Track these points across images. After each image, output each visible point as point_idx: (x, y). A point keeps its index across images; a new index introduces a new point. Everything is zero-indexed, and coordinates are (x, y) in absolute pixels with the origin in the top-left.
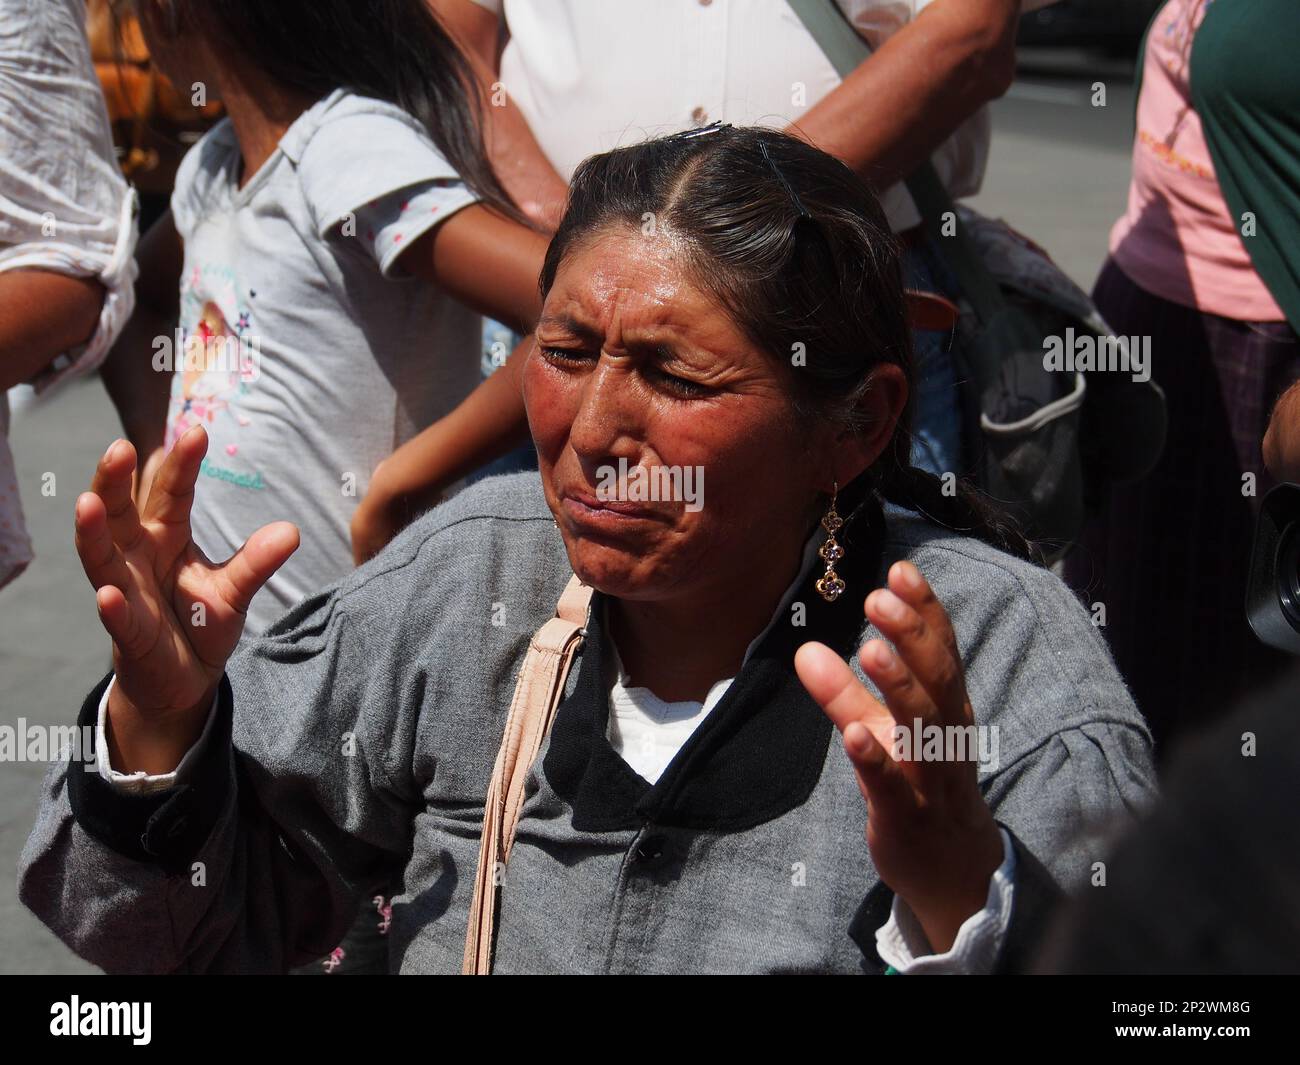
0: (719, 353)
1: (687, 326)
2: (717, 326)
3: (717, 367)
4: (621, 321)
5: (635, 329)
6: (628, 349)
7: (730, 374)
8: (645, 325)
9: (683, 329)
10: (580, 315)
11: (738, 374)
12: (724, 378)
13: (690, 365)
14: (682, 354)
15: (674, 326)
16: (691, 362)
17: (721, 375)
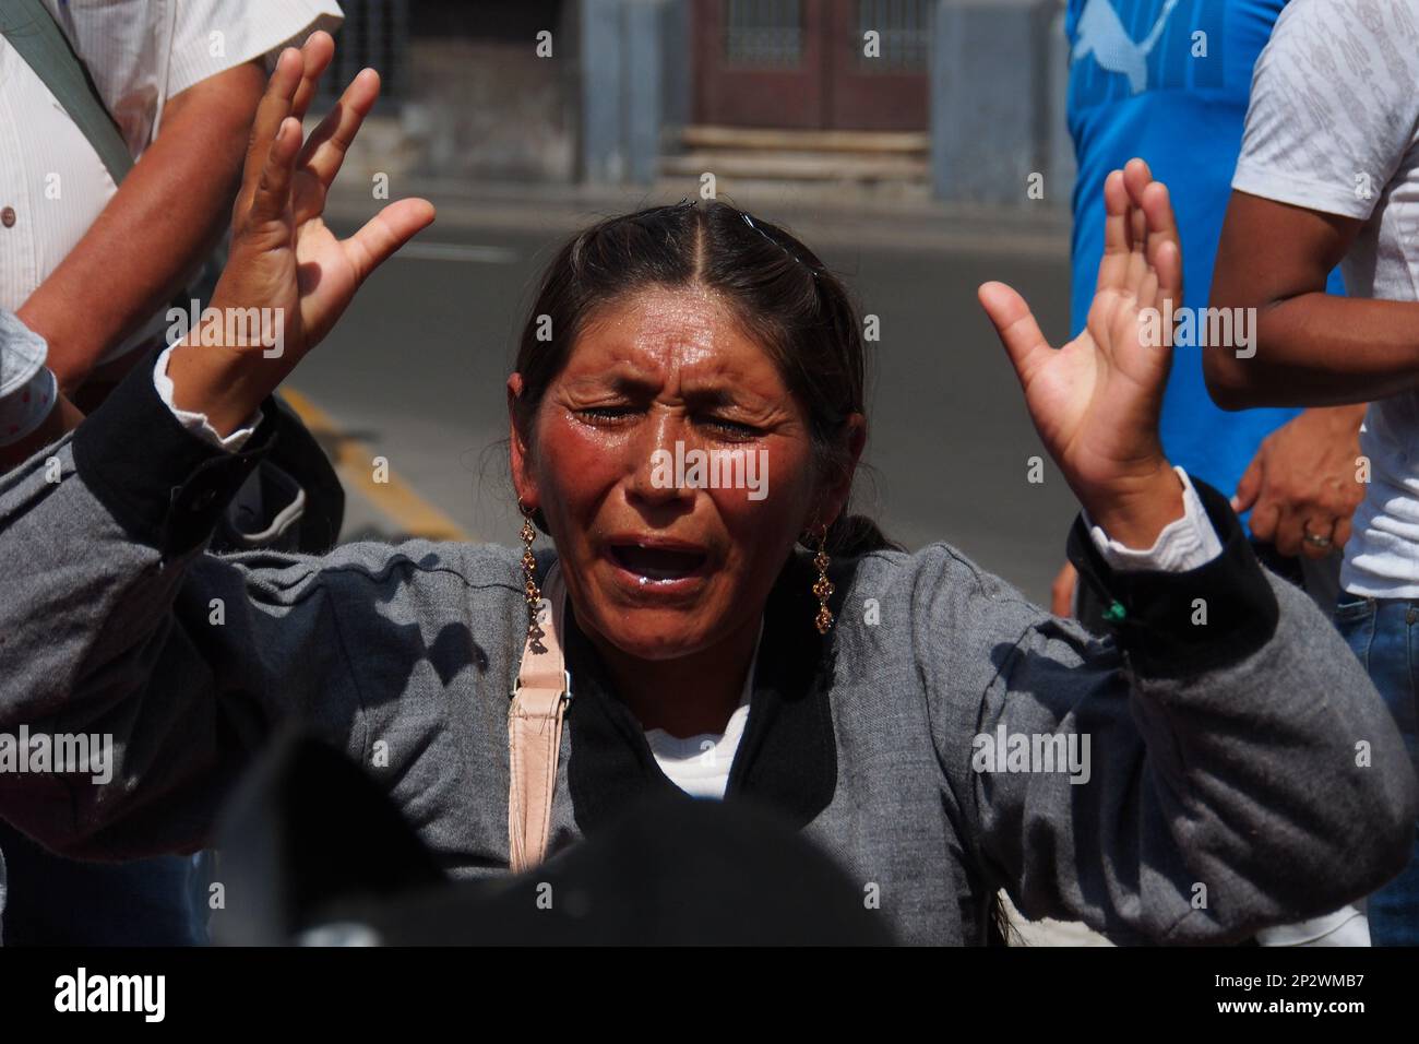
0: (767, 397)
1: (742, 374)
2: (763, 372)
3: (767, 412)
4: (680, 371)
5: (696, 378)
6: (685, 399)
7: (776, 417)
8: (706, 375)
9: (738, 376)
10: (634, 372)
11: (782, 417)
12: (772, 422)
13: (747, 409)
14: (737, 399)
15: (731, 375)
16: (748, 406)
17: (771, 418)
